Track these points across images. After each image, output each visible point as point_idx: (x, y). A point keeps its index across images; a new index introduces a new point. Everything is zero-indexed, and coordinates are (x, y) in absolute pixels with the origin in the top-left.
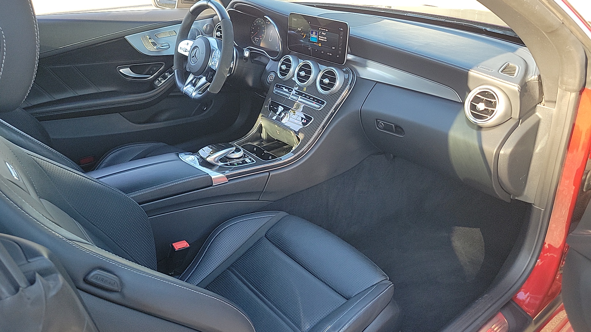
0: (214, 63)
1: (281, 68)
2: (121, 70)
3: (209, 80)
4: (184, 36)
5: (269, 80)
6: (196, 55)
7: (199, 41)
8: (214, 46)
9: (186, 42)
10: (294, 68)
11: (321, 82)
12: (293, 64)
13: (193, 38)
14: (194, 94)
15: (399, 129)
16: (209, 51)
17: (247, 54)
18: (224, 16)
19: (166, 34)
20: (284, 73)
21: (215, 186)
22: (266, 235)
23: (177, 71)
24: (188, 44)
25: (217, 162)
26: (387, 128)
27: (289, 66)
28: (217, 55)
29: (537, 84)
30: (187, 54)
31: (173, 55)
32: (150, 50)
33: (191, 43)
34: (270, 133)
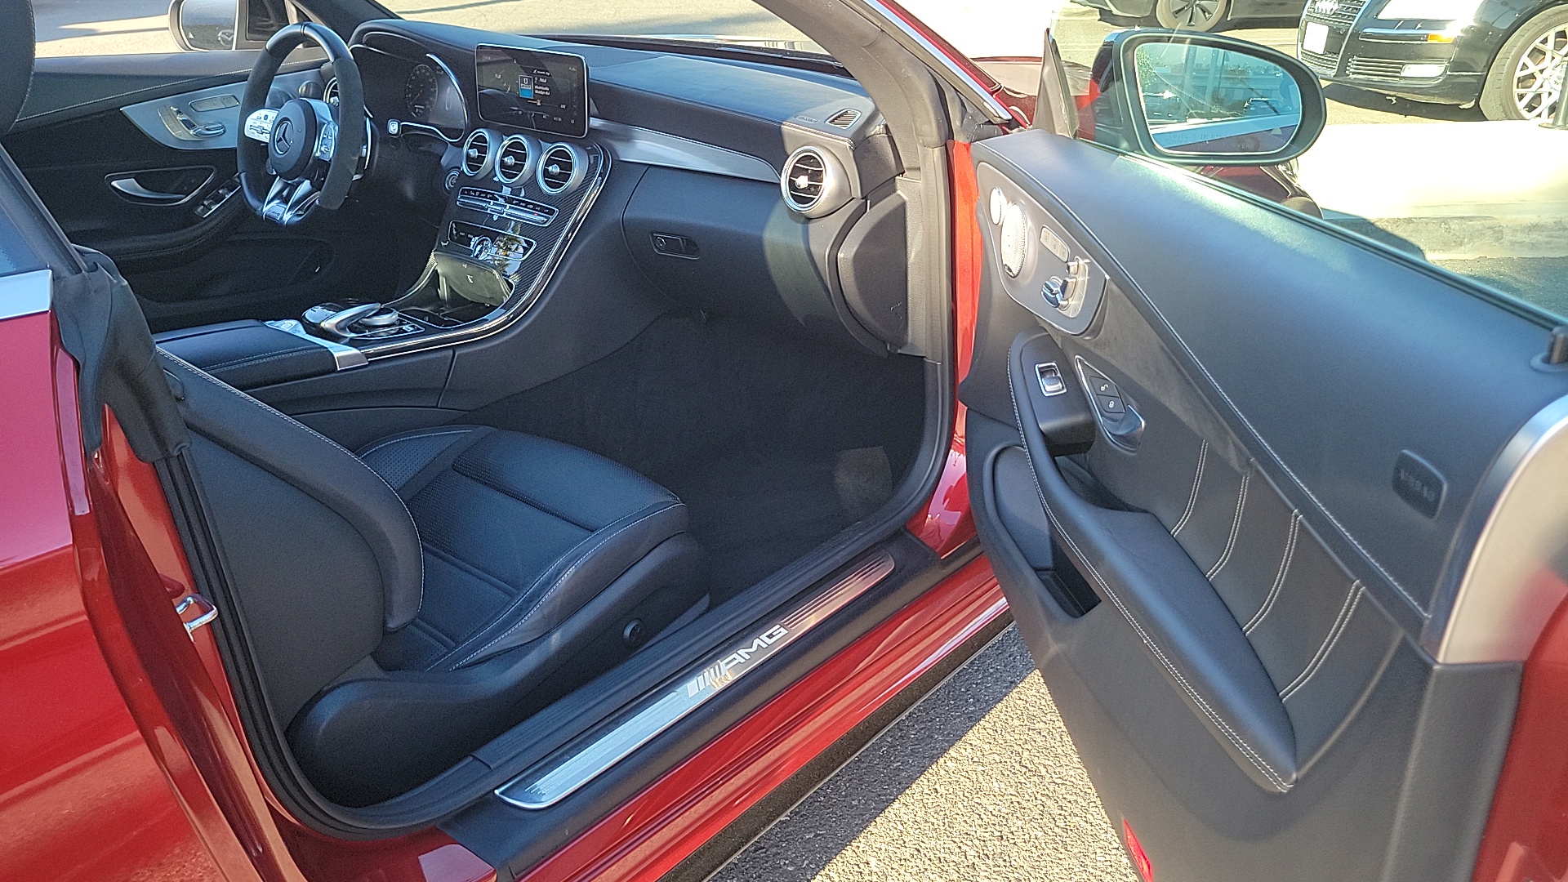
0: (326, 148)
1: (468, 155)
2: (114, 183)
3: (316, 187)
4: (256, 100)
5: (448, 184)
6: (286, 136)
7: (291, 109)
8: (324, 116)
9: (262, 113)
10: (494, 155)
11: (546, 173)
12: (492, 145)
13: (276, 106)
14: (287, 217)
15: (691, 245)
16: (313, 126)
17: (393, 127)
18: (339, 53)
19: (215, 103)
20: (475, 163)
21: (341, 371)
22: (453, 465)
23: (246, 176)
24: (266, 117)
25: (343, 329)
26: (671, 246)
27: (483, 150)
28: (331, 132)
29: (887, 139)
30: (265, 138)
31: (235, 150)
32: (181, 138)
33: (272, 114)
34: (456, 285)
